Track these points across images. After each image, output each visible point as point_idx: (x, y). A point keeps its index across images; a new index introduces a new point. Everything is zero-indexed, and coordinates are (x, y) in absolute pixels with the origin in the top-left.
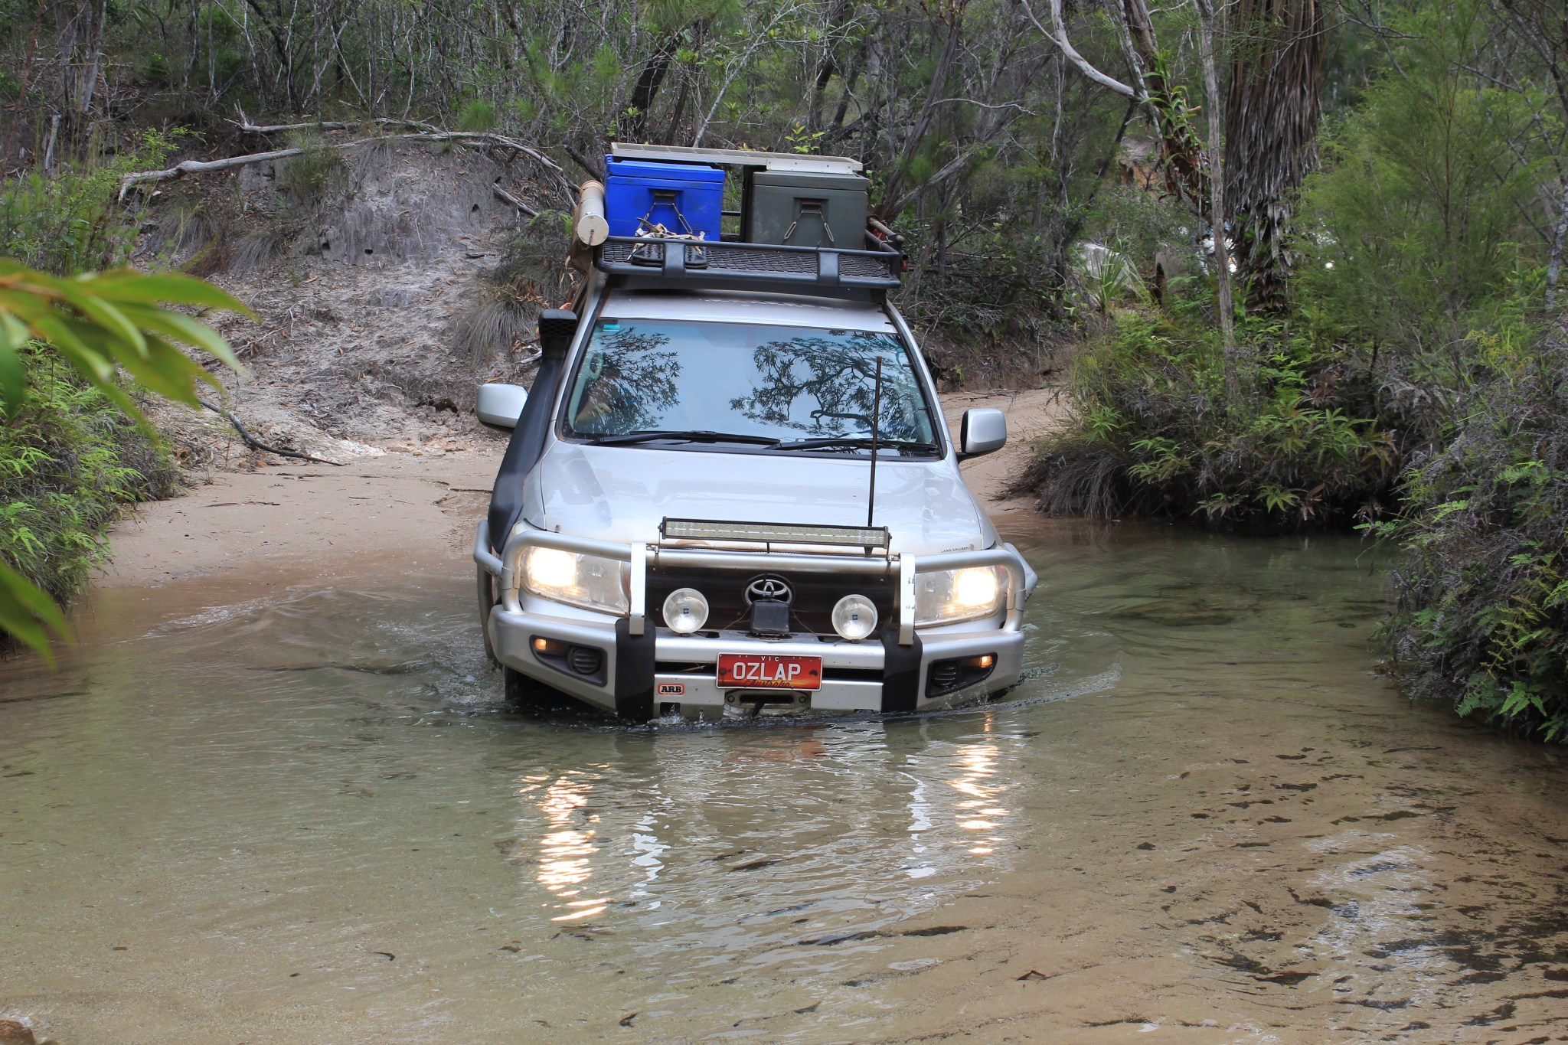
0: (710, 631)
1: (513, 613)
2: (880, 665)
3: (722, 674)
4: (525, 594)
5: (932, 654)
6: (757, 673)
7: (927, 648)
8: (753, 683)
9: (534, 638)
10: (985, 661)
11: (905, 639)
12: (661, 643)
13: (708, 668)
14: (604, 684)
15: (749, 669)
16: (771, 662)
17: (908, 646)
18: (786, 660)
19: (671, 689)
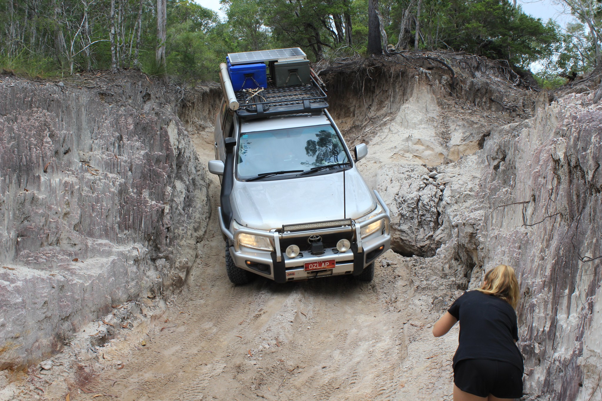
0: (301, 255)
1: (239, 254)
2: (352, 259)
3: (306, 268)
4: (241, 247)
5: (367, 251)
6: (316, 266)
7: (365, 250)
8: (315, 269)
9: (246, 261)
10: (381, 248)
11: (360, 251)
12: (286, 262)
13: (302, 267)
14: (270, 274)
15: (314, 266)
16: (320, 263)
17: (360, 253)
18: (325, 262)
19: (291, 274)
